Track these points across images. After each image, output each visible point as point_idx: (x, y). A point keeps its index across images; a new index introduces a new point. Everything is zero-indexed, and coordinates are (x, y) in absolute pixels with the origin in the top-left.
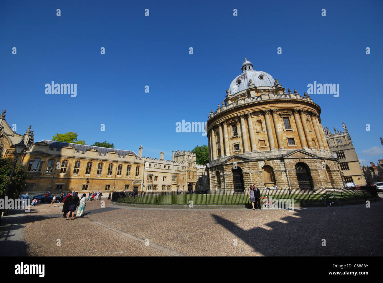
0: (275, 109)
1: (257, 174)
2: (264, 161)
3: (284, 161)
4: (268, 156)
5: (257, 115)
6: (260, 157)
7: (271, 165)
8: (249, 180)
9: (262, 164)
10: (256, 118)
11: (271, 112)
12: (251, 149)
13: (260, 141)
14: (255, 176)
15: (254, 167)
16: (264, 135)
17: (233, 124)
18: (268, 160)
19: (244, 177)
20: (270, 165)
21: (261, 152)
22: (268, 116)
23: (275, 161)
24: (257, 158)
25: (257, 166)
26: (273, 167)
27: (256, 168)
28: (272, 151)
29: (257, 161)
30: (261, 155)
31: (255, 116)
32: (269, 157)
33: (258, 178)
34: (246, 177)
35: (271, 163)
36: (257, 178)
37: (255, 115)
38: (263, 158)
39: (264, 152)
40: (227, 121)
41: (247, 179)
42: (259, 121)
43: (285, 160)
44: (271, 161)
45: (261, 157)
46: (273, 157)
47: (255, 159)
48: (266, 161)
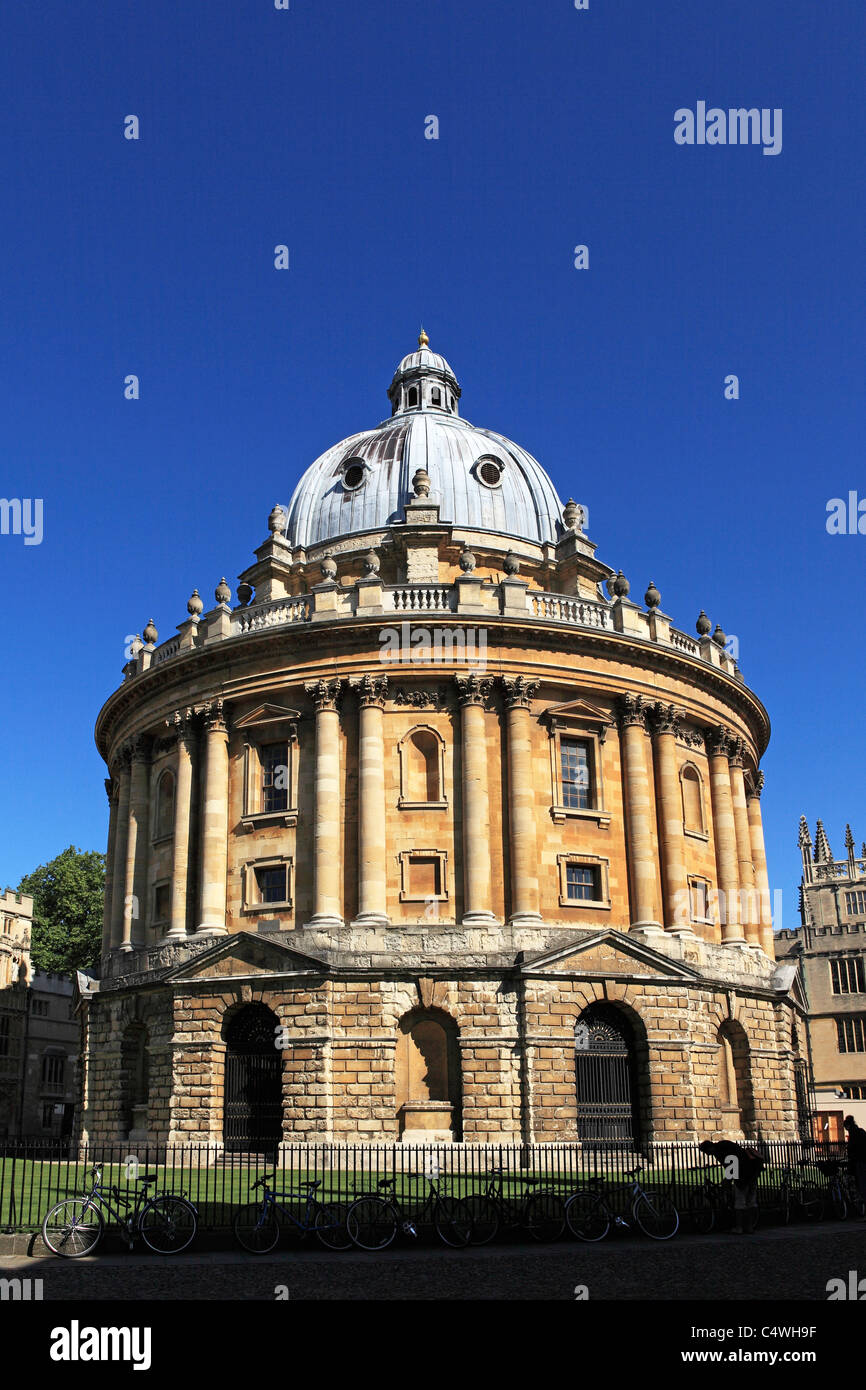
0: (526, 680)
1: (364, 1054)
2: (416, 980)
3: (521, 991)
4: (441, 951)
5: (416, 703)
6: (398, 955)
7: (453, 1007)
8: (312, 1088)
9: (400, 998)
10: (411, 721)
11: (501, 697)
12: (353, 905)
13: (414, 860)
14: (353, 1065)
15: (352, 1009)
16: (442, 826)
17: (266, 739)
18: (436, 979)
19: (290, 1066)
20: (444, 1004)
21: (404, 928)
22: (478, 719)
23: (477, 985)
24: (376, 959)
25: (371, 1008)
26: (461, 1020)
27: (365, 1021)
28: (467, 928)
29: (377, 979)
30: (403, 943)
31: (407, 708)
32: (445, 962)
33: (369, 1077)
34: (301, 1065)
35: (451, 998)
36: (362, 1077)
37: (407, 702)
38: (413, 962)
39: (425, 931)
40: (231, 710)
41: (303, 1077)
42: (426, 743)
43: (529, 983)
44: (453, 985)
45: (406, 954)
46: (469, 962)
47: (363, 963)
48: (424, 981)
